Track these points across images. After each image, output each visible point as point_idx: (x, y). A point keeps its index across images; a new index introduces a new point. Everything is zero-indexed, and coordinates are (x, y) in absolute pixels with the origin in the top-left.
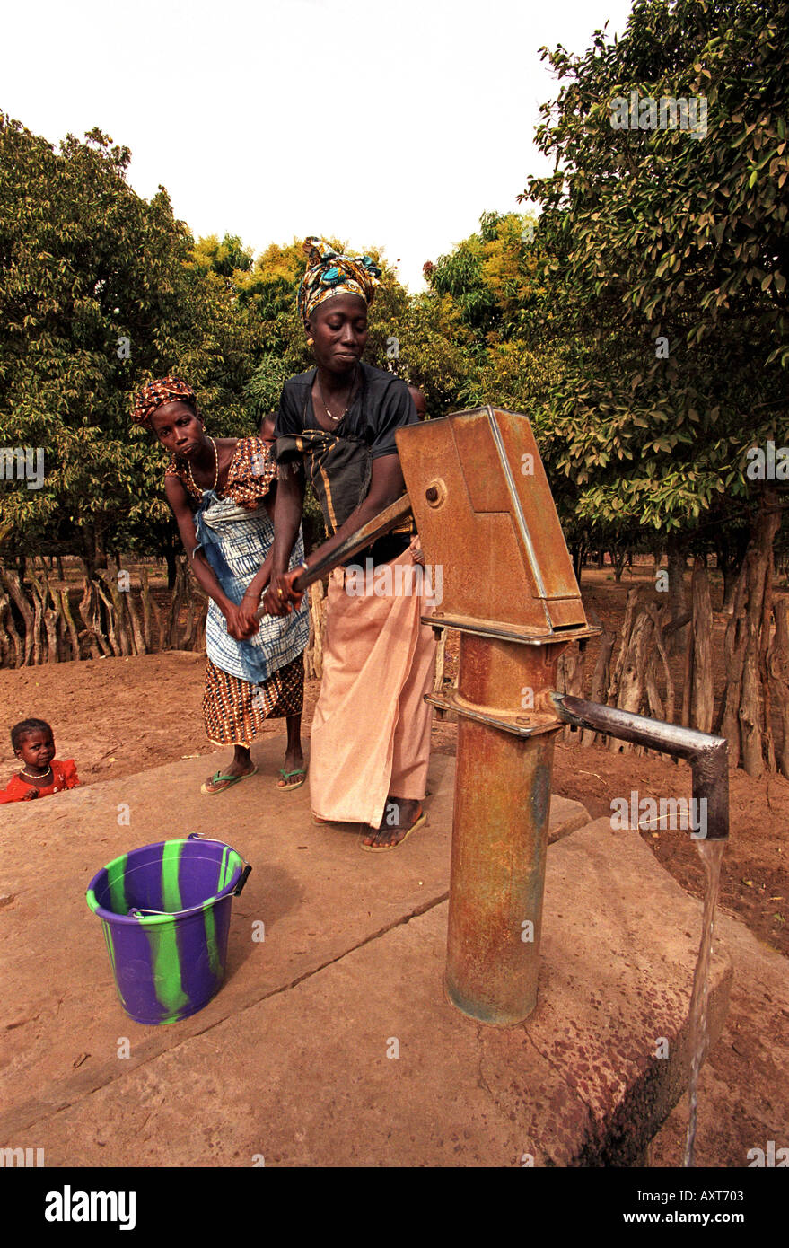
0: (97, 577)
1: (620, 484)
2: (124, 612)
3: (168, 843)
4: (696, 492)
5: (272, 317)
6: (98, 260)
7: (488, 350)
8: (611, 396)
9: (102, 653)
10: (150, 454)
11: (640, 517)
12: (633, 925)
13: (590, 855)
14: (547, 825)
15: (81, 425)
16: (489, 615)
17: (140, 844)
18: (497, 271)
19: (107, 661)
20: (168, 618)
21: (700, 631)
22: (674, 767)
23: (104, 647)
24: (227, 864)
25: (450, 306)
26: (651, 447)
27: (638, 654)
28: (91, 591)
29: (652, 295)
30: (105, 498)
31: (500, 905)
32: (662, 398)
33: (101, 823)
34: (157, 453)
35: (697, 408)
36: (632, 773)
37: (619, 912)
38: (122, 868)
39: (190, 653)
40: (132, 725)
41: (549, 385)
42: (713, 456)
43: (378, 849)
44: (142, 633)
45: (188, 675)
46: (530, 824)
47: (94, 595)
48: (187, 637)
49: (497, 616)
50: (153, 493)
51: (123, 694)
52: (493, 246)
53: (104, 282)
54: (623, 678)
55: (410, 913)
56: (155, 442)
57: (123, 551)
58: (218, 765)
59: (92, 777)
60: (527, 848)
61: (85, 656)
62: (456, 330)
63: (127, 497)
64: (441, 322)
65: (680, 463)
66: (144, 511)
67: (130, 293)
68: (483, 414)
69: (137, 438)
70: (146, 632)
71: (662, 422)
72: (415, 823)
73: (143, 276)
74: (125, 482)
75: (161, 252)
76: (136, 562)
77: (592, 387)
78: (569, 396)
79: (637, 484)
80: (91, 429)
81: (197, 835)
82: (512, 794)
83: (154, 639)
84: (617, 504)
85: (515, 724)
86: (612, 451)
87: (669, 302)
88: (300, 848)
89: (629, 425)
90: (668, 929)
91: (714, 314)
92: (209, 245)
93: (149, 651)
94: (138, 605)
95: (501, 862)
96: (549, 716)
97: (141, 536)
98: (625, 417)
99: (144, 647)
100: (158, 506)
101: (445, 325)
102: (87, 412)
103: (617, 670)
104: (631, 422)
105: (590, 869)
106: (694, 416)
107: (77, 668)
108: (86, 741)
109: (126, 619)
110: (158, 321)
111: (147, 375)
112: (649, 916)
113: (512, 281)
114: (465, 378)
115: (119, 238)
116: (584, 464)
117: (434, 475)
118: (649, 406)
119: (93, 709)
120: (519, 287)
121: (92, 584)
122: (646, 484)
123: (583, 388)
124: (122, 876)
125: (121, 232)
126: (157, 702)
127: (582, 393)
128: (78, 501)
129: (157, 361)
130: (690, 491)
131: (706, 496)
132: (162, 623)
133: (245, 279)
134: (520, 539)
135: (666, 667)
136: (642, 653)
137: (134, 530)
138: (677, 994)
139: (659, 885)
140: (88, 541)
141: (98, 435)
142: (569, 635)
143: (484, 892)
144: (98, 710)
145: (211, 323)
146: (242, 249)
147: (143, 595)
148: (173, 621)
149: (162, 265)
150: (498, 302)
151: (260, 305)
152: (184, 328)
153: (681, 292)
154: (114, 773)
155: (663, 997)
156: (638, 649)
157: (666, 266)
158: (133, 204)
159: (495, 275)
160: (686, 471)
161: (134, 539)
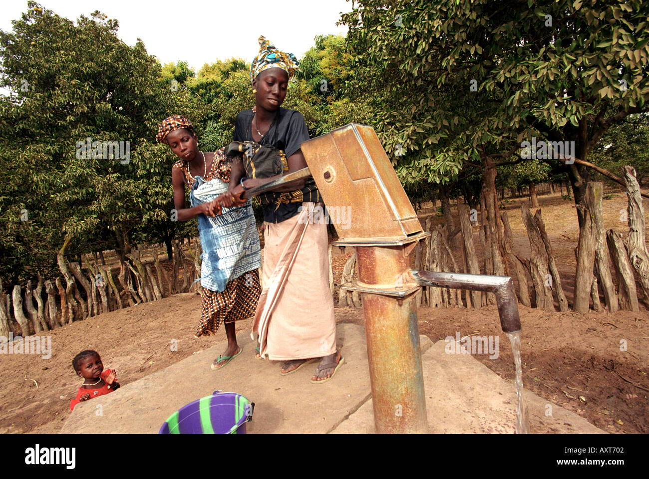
0: (127, 259)
1: (414, 163)
2: (146, 276)
3: (201, 400)
4: (454, 161)
5: (210, 101)
6: (107, 81)
7: (329, 106)
8: (401, 119)
9: (135, 302)
10: (150, 184)
11: (427, 179)
12: (470, 394)
13: (438, 361)
14: (420, 345)
15: (108, 173)
16: (370, 235)
17: (182, 405)
18: (327, 65)
19: (139, 306)
20: (172, 276)
21: (466, 235)
22: (466, 310)
23: (136, 298)
24: (239, 405)
25: (305, 85)
26: (427, 142)
27: (436, 252)
28: (124, 267)
29: (415, 65)
30: (127, 213)
31: (402, 395)
32: (428, 116)
33: (155, 398)
34: (155, 183)
35: (446, 119)
36: (445, 317)
37: (461, 389)
38: (176, 420)
39: (188, 294)
40: (160, 340)
41: (365, 119)
42: (459, 142)
43: (321, 381)
44: (158, 286)
45: (189, 306)
46: (411, 346)
47: (126, 269)
48: (185, 285)
49: (375, 234)
50: (155, 206)
51: (152, 323)
52: (322, 53)
53: (111, 93)
54: (431, 267)
55: (348, 413)
56: (152, 178)
57: (139, 243)
58: (219, 352)
59: (140, 374)
60: (412, 360)
61: (125, 306)
62: (310, 97)
63: (140, 211)
64: (302, 95)
65: (443, 148)
66: (151, 217)
67: (128, 97)
68: (350, 128)
69: (142, 177)
70: (161, 286)
71: (430, 128)
72: (339, 363)
73: (134, 87)
74: (138, 202)
75: (143, 74)
76: (147, 248)
77: (390, 116)
78: (380, 121)
79: (423, 162)
80: (114, 175)
81: (218, 392)
82: (399, 331)
83: (166, 289)
84: (414, 174)
85: (395, 291)
86: (407, 147)
87: (425, 67)
88: (276, 389)
89: (414, 131)
90: (489, 392)
91: (449, 68)
92: (170, 67)
93: (163, 296)
94: (154, 271)
95: (399, 370)
96: (412, 284)
97: (149, 233)
98: (412, 128)
99: (160, 295)
100: (159, 213)
101: (304, 96)
102: (110, 166)
103: (427, 263)
104: (415, 130)
105: (439, 369)
106: (446, 123)
107: (122, 313)
108: (133, 354)
109: (147, 279)
110: (146, 111)
111: (143, 141)
112: (478, 388)
113: (336, 69)
114: (319, 122)
115: (118, 68)
116: (394, 155)
117: (326, 165)
118: (422, 121)
119: (135, 335)
120: (340, 72)
121: (125, 263)
122: (428, 161)
123: (386, 116)
124: (177, 425)
125: (118, 64)
126: (172, 324)
127: (386, 119)
128: (111, 216)
129: (148, 133)
130: (451, 161)
131: (459, 163)
132: (169, 279)
133: (193, 82)
134: (381, 190)
135: (452, 258)
136: (438, 252)
137: (144, 230)
138: (504, 427)
139: (478, 371)
140: (119, 239)
141: (118, 178)
142: (416, 238)
143: (393, 389)
144: (138, 335)
145: (176, 108)
146: (188, 68)
147: (156, 265)
148: (175, 277)
149: (145, 80)
150: (330, 81)
151: (203, 96)
152: (161, 113)
153: (430, 60)
154: (153, 370)
155: (496, 430)
156: (436, 250)
157: (421, 48)
158: (124, 50)
159: (326, 68)
160: (447, 152)
161: (145, 235)
